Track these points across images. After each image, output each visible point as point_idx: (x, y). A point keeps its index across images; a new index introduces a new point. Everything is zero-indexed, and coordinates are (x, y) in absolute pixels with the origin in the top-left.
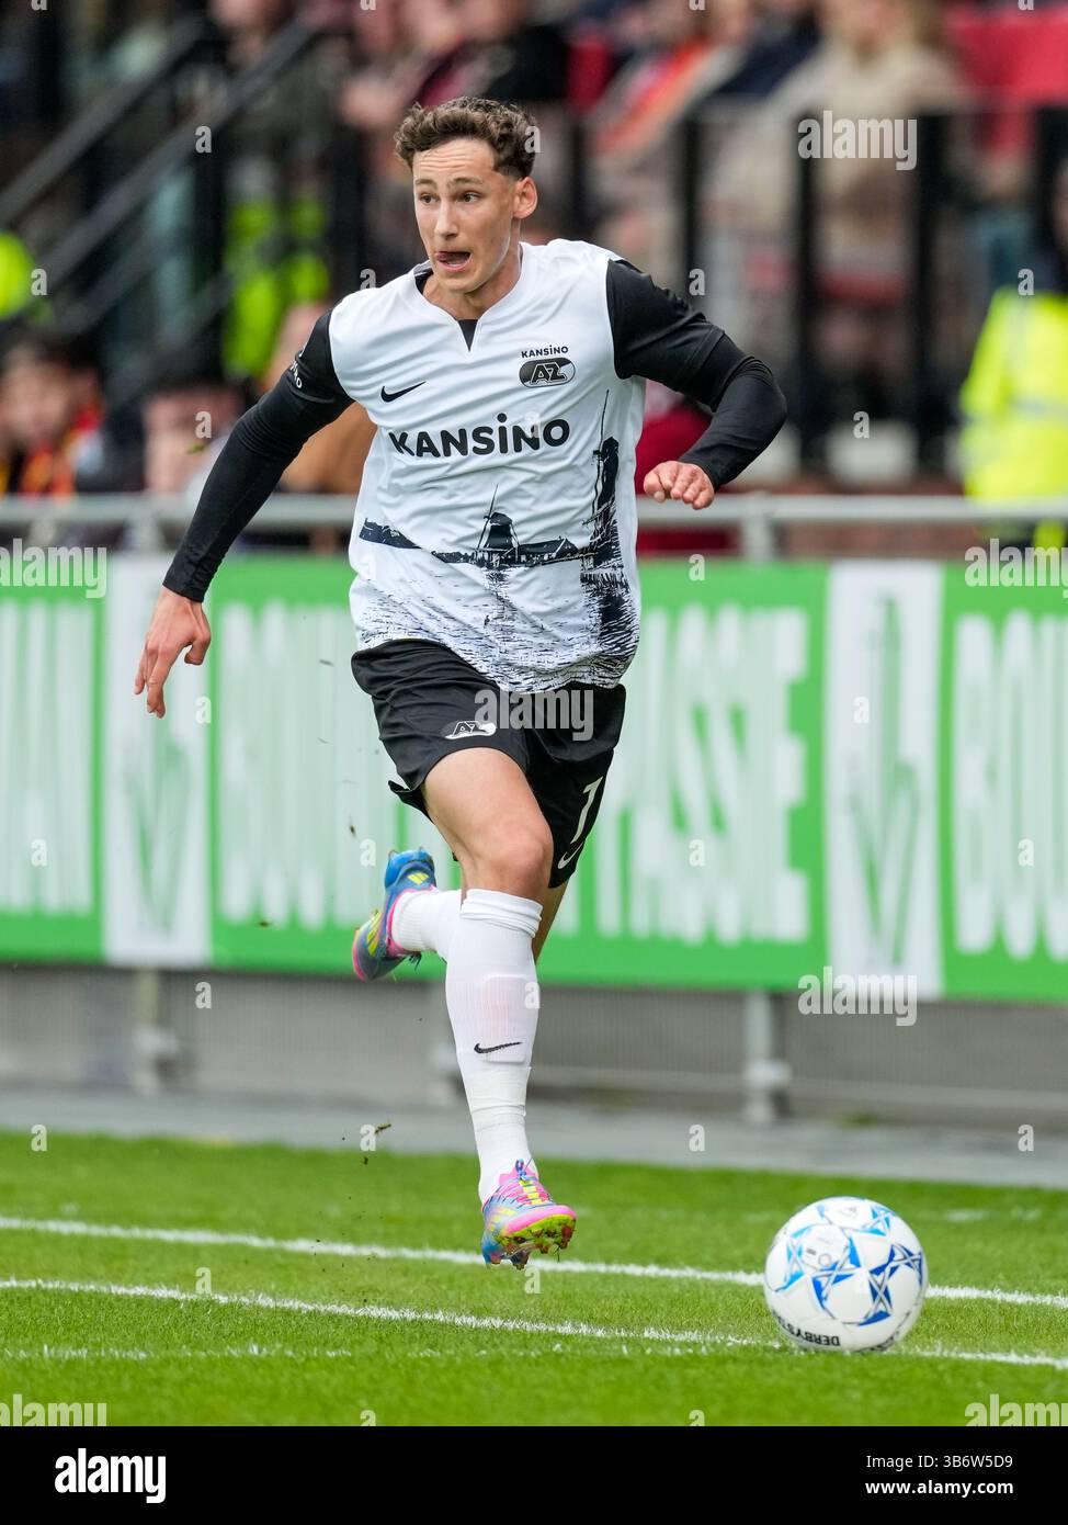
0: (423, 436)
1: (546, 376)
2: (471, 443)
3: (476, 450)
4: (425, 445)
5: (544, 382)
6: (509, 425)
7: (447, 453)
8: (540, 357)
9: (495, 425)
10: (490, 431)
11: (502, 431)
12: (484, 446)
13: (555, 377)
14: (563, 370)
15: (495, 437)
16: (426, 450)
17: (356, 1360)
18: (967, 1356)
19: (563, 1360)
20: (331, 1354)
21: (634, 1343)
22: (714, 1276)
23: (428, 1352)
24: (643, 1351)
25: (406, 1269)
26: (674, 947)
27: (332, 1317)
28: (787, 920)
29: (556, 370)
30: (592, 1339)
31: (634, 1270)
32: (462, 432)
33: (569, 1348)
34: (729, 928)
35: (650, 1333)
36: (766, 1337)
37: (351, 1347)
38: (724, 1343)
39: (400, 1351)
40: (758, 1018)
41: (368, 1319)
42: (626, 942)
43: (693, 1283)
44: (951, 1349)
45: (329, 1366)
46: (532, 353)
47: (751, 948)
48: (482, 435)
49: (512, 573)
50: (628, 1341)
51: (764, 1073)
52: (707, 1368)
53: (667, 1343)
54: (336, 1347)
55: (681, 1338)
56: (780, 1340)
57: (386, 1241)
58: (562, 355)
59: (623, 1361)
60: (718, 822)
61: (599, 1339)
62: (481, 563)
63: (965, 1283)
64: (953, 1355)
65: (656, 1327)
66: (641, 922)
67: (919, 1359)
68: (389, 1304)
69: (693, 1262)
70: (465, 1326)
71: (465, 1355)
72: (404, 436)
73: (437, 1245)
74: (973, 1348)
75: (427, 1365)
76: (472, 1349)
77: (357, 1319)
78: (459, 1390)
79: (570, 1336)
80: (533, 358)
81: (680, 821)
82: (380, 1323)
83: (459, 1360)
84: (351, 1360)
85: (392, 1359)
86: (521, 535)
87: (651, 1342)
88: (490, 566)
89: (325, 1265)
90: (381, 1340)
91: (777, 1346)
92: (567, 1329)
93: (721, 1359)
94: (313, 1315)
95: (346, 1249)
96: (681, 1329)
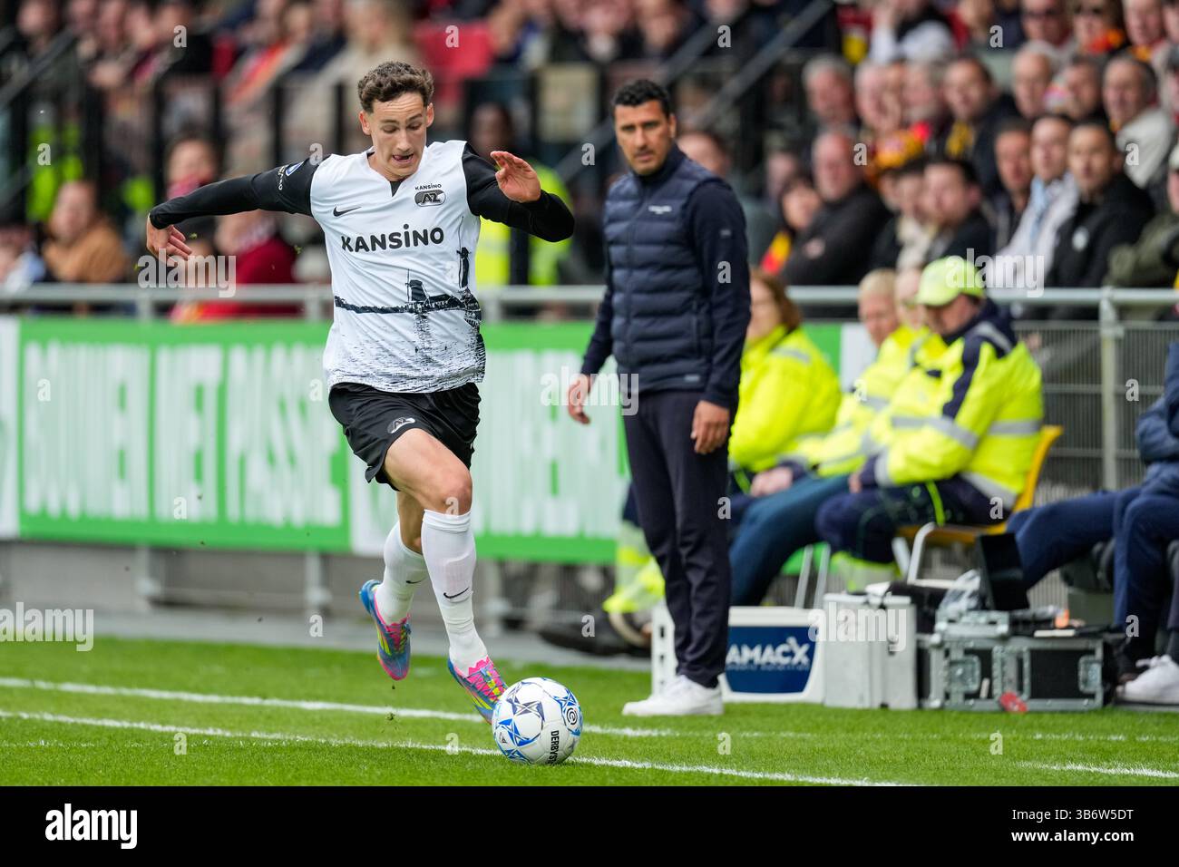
0: (360, 239)
1: (430, 200)
2: (388, 243)
3: (391, 246)
4: (361, 244)
5: (428, 203)
6: (410, 230)
7: (374, 249)
8: (425, 190)
9: (402, 231)
10: (399, 235)
11: (407, 234)
12: (396, 244)
13: (435, 200)
14: (439, 197)
15: (402, 238)
16: (361, 247)
17: (97, 749)
18: (425, 747)
19: (208, 749)
20: (84, 745)
21: (248, 740)
22: (289, 704)
23: (136, 744)
24: (251, 744)
25: (124, 700)
26: (268, 528)
27: (84, 726)
28: (328, 512)
29: (435, 197)
30: (223, 737)
31: (246, 700)
32: (383, 236)
33: (211, 742)
34: (298, 517)
35: (255, 734)
36: (317, 736)
37: (94, 741)
38: (295, 739)
39: (120, 744)
40: (313, 569)
41: (103, 727)
42: (243, 525)
43: (278, 708)
44: (416, 743)
45: (82, 752)
46: (421, 188)
47: (311, 529)
48: (395, 237)
49: (431, 315)
50: (242, 739)
51: (316, 595)
52: (285, 754)
53: (264, 740)
54: (86, 742)
55: (272, 737)
56: (325, 738)
57: (113, 684)
58: (438, 188)
59: (241, 749)
60: (292, 460)
61: (228, 738)
62: (411, 311)
63: (423, 707)
64: (418, 746)
65: (259, 731)
66: (251, 514)
67: (399, 749)
68: (116, 718)
69: (279, 696)
70: (155, 730)
71: (156, 746)
72: (349, 239)
73: (141, 686)
74: (428, 742)
75: (135, 751)
76: (160, 743)
77: (98, 727)
78: (153, 765)
79: (213, 736)
80: (422, 190)
81: (271, 459)
82: (109, 729)
83: (152, 749)
84: (94, 749)
85: (116, 748)
86: (430, 292)
87: (255, 739)
88: (417, 313)
89: (81, 698)
90: (110, 738)
91: (323, 741)
92: (210, 732)
93: (293, 748)
94: (74, 724)
95: (91, 689)
96: (271, 732)
